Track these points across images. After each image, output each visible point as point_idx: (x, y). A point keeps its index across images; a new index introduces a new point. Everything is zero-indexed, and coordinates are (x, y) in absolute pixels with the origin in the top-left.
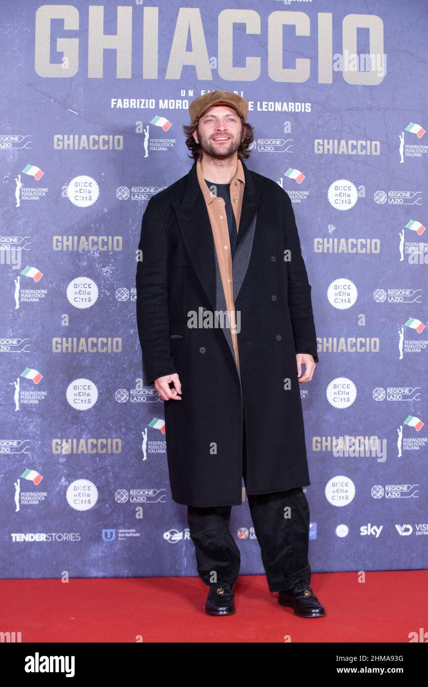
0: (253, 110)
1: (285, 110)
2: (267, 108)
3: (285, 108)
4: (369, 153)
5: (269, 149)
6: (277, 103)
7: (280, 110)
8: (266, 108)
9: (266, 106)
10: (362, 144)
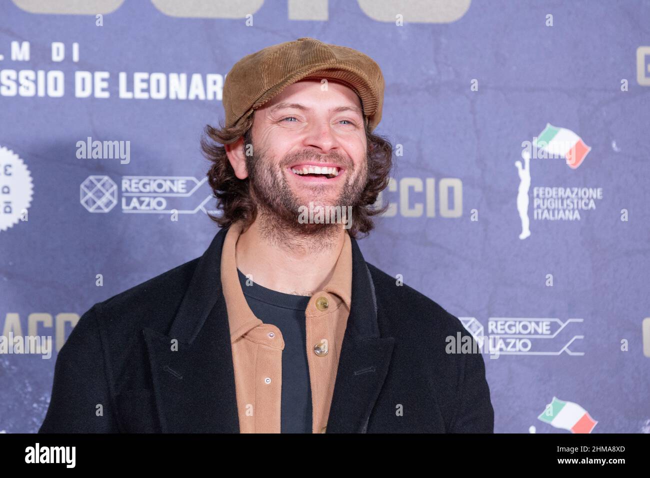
0: (106, 95)
1: (197, 96)
2: (148, 90)
3: (197, 90)
4: (431, 213)
5: (153, 206)
6: (173, 77)
7: (182, 96)
8: (143, 91)
9: (145, 86)
10: (411, 189)
